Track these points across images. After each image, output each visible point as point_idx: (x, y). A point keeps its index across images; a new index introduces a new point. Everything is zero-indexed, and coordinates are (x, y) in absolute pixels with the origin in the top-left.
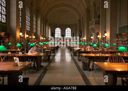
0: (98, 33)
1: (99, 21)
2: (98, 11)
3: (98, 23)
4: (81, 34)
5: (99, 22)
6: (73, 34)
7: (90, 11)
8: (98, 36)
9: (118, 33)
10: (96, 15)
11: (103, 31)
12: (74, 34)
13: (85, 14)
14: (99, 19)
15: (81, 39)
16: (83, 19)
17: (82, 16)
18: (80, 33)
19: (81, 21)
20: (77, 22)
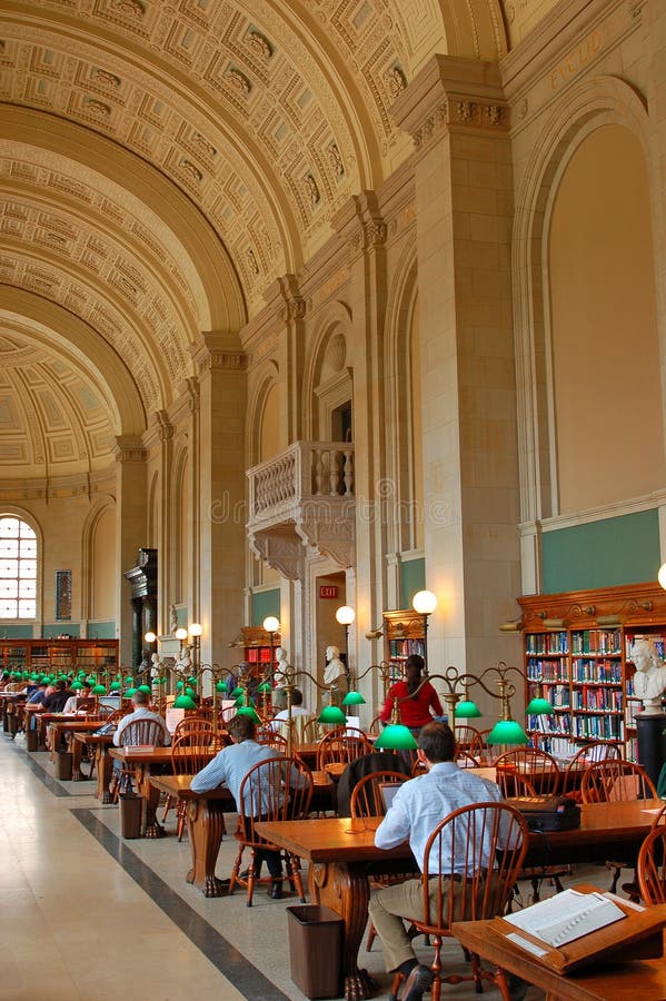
0: (341, 577)
1: (341, 459)
2: (328, 372)
3: (334, 481)
4: (152, 589)
5: (341, 474)
6: (64, 580)
7: (243, 359)
8: (344, 615)
9: (530, 587)
10: (315, 400)
11: (385, 563)
12: (77, 580)
13: (194, 385)
14: (341, 446)
15: (149, 637)
16: (169, 430)
17: (156, 405)
18: (133, 581)
19: (144, 454)
20: (108, 459)
